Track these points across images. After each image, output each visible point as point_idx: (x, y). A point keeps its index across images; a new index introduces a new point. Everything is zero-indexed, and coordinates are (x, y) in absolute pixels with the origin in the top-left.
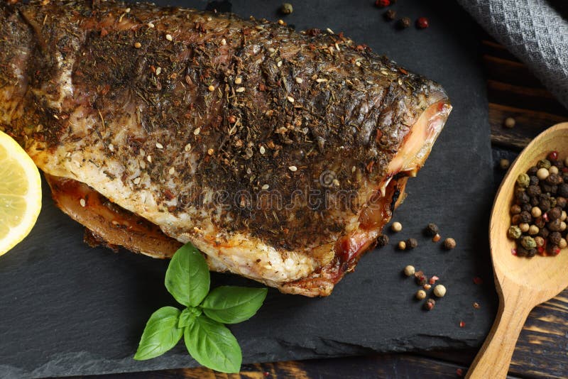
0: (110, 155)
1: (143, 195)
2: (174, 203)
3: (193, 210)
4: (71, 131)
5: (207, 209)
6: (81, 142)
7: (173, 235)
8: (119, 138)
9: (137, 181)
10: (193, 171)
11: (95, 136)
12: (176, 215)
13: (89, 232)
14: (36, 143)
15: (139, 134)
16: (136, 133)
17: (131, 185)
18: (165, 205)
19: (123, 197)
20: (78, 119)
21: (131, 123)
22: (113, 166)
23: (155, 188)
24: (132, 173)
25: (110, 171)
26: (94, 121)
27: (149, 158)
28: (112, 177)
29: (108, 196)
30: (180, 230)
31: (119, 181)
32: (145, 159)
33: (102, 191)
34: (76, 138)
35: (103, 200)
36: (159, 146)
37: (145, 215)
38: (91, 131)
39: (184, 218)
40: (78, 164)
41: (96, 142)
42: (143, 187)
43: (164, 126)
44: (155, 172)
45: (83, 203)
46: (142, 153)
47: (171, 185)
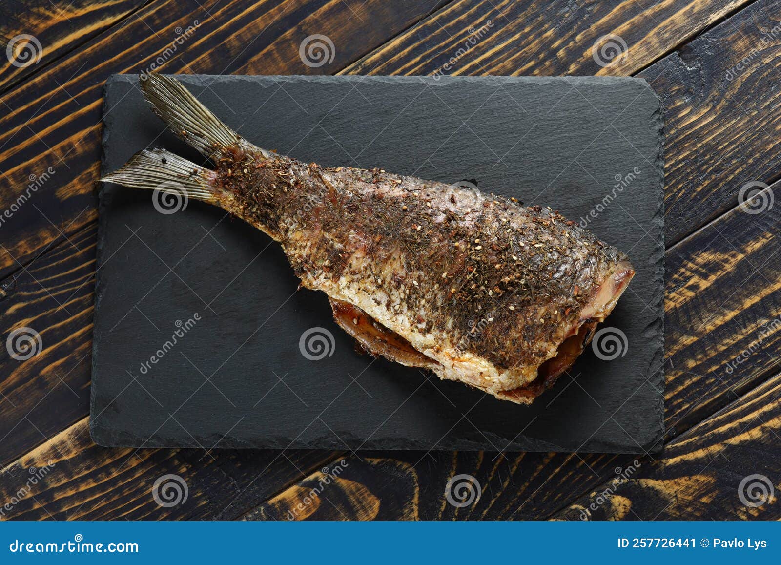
0: (380, 287)
1: (401, 318)
2: (423, 326)
3: (437, 333)
4: (351, 267)
5: (448, 332)
6: (358, 276)
7: (420, 350)
8: (387, 272)
9: (397, 307)
10: (439, 304)
11: (368, 272)
12: (424, 335)
13: (359, 344)
14: (324, 274)
15: (402, 273)
16: (399, 272)
17: (392, 310)
18: (417, 327)
19: (386, 318)
20: (357, 258)
21: (396, 265)
22: (381, 296)
23: (409, 314)
24: (394, 302)
25: (378, 299)
26: (369, 261)
27: (407, 292)
28: (379, 303)
29: (374, 317)
30: (426, 347)
31: (384, 307)
32: (404, 292)
33: (370, 313)
34: (354, 273)
35: (371, 320)
36: (415, 283)
37: (401, 333)
38: (366, 268)
39: (430, 338)
40: (354, 292)
41: (369, 276)
42: (401, 312)
43: (419, 268)
44: (410, 302)
45: (355, 321)
46: (403, 287)
47: (422, 313)
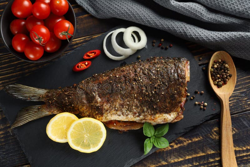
0: (117, 111)
1: (129, 116)
2: (137, 114)
3: (143, 114)
4: (105, 109)
5: (146, 112)
6: (109, 111)
7: (140, 122)
8: (117, 105)
9: (126, 114)
10: (139, 105)
11: (111, 108)
12: (139, 117)
13: (119, 130)
14: (98, 116)
15: (122, 102)
16: (121, 103)
17: (125, 115)
18: (135, 116)
19: (124, 118)
20: (105, 106)
21: (119, 101)
22: (119, 113)
23: (131, 113)
24: (124, 112)
25: (119, 114)
26: (109, 104)
27: (127, 107)
29: (120, 120)
30: (141, 120)
31: (122, 116)
32: (126, 108)
33: (118, 120)
34: (107, 111)
35: (119, 121)
36: (128, 103)
37: (131, 120)
38: (110, 107)
39: (141, 117)
40: (110, 116)
41: (112, 109)
42: (128, 114)
43: (127, 98)
44: (130, 109)
45: (115, 124)
46: (125, 107)
47: (135, 111)
